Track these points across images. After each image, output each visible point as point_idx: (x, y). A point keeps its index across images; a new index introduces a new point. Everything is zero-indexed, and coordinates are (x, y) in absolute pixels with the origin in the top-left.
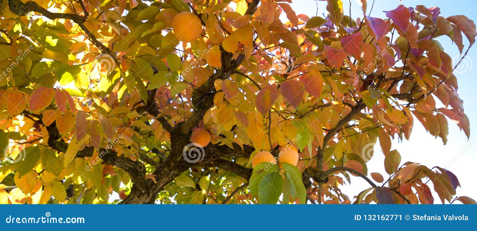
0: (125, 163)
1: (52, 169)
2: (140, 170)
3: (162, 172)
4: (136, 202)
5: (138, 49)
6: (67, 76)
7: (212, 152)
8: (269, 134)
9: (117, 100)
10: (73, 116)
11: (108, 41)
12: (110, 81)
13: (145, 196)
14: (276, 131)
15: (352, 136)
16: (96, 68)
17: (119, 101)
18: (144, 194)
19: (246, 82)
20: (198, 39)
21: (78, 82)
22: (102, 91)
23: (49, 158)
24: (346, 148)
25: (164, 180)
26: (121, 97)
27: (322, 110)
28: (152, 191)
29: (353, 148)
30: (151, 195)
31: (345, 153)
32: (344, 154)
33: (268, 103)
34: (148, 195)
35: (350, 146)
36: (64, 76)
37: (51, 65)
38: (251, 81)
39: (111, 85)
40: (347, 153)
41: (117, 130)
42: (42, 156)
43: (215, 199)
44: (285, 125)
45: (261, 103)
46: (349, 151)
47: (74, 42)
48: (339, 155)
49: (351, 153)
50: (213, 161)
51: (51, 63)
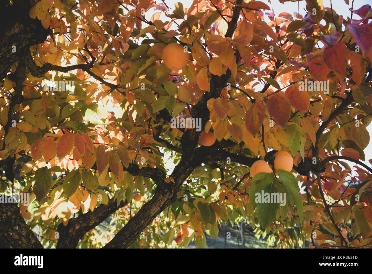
0: (147, 173)
1: (92, 186)
2: (160, 176)
3: (180, 171)
4: (161, 199)
5: (139, 82)
6: (88, 111)
7: (220, 145)
8: (263, 141)
9: (133, 121)
10: (93, 154)
11: (114, 79)
12: (124, 109)
13: (168, 194)
14: (270, 137)
15: (345, 124)
16: (110, 101)
17: (135, 121)
18: (167, 193)
19: (236, 93)
20: (188, 65)
21: (98, 113)
22: (119, 118)
23: (88, 177)
24: (340, 135)
25: (182, 177)
26: (135, 118)
27: (312, 105)
28: (173, 188)
29: (347, 134)
30: (173, 191)
31: (340, 139)
32: (339, 141)
33: (256, 122)
34: (171, 192)
35: (344, 133)
36: (86, 112)
37: (75, 105)
38: (242, 92)
39: (125, 111)
40: (342, 140)
41: (140, 140)
42: (83, 177)
43: (227, 185)
44: (277, 130)
45: (250, 122)
46: (344, 138)
47: (88, 83)
48: (334, 143)
49: (346, 139)
50: (220, 156)
51: (74, 104)
